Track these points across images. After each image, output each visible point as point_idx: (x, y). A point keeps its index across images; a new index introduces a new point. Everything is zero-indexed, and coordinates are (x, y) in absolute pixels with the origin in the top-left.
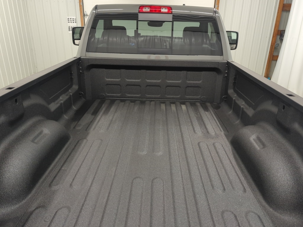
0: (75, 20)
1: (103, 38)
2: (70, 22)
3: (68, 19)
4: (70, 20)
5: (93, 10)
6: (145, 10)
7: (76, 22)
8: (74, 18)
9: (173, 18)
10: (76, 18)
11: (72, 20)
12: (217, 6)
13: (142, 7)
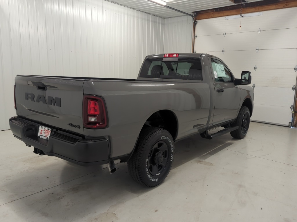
6: (166, 56)
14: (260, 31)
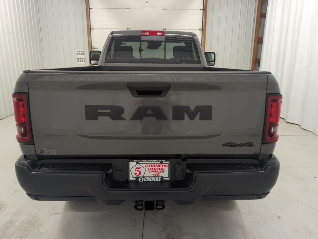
0: (83, 53)
1: (115, 58)
2: (79, 54)
3: (78, 52)
4: (79, 53)
5: (110, 34)
6: (145, 34)
7: (84, 55)
8: (83, 51)
9: (165, 39)
10: (85, 51)
11: (81, 52)
12: (204, 39)
13: (143, 32)
14: (166, 9)
